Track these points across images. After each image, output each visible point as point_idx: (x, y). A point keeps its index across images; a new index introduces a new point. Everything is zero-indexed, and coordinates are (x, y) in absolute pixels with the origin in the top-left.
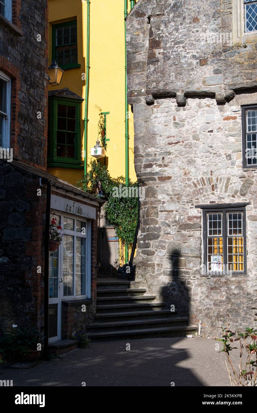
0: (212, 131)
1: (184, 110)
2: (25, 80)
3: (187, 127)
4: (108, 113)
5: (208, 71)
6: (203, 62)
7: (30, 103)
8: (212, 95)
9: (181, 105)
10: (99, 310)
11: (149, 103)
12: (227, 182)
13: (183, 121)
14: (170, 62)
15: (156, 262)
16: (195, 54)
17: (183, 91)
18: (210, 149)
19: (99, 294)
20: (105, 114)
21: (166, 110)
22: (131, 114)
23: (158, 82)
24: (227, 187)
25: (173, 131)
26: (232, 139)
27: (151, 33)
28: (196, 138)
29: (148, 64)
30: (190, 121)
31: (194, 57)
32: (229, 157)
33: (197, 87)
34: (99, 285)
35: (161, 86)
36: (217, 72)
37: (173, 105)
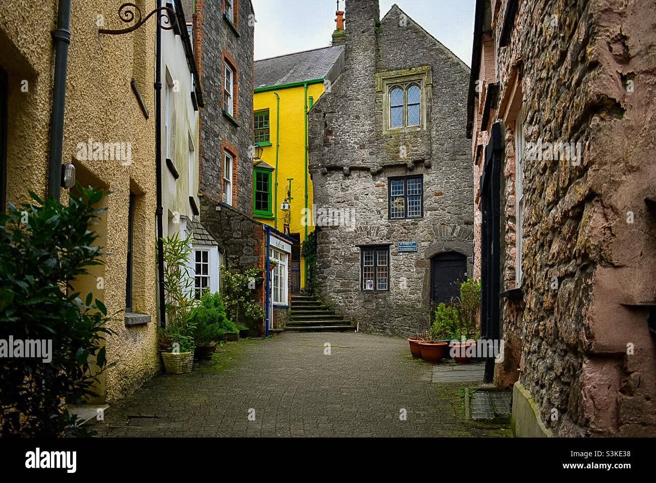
0: (367, 195)
1: (349, 179)
2: (241, 156)
3: (350, 191)
4: (293, 179)
5: (365, 153)
6: (362, 147)
7: (244, 173)
8: (367, 169)
9: (347, 176)
10: (293, 314)
11: (324, 174)
12: (378, 230)
13: (348, 187)
14: (339, 145)
15: (328, 284)
16: (357, 141)
17: (348, 166)
18: (366, 207)
19: (293, 304)
20: (290, 180)
21: (336, 179)
22: (310, 181)
23: (331, 159)
24: (377, 233)
25: (341, 194)
26: (381, 200)
27: (326, 125)
28: (356, 199)
29: (324, 146)
30: (353, 187)
31: (355, 143)
32: (379, 212)
33: (359, 163)
34: (293, 299)
35: (333, 163)
36: (371, 153)
37: (341, 175)
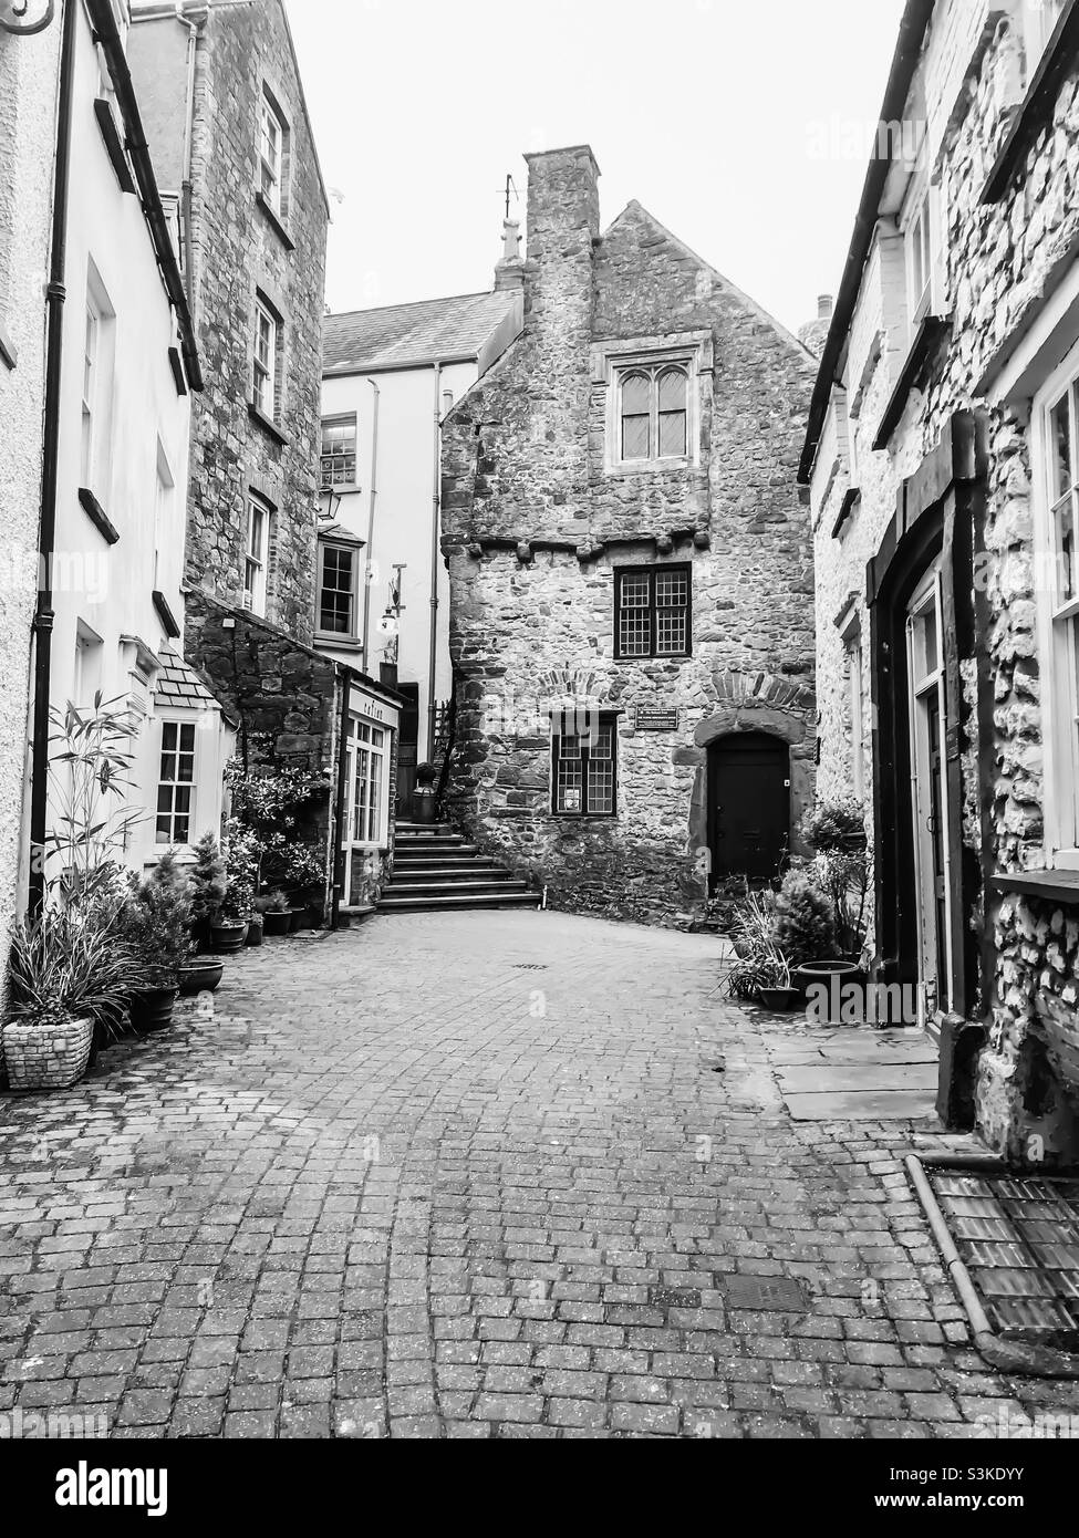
0: (569, 603)
1: (529, 569)
2: (289, 509)
3: (531, 595)
4: (405, 566)
5: (565, 514)
6: (559, 500)
7: (295, 547)
8: (569, 549)
9: (525, 561)
10: (398, 867)
11: (474, 556)
12: (590, 680)
13: (527, 585)
14: (509, 495)
15: (479, 797)
16: (547, 486)
17: (527, 541)
18: (565, 629)
19: (398, 843)
20: (399, 568)
21: (502, 567)
22: (442, 571)
23: (490, 525)
24: (589, 687)
25: (511, 600)
26: (599, 617)
27: (480, 451)
28: (546, 612)
29: (475, 496)
30: (537, 586)
31: (545, 491)
32: (594, 642)
33: (550, 535)
34: (398, 829)
35: (494, 532)
36: (579, 515)
37: (510, 560)
